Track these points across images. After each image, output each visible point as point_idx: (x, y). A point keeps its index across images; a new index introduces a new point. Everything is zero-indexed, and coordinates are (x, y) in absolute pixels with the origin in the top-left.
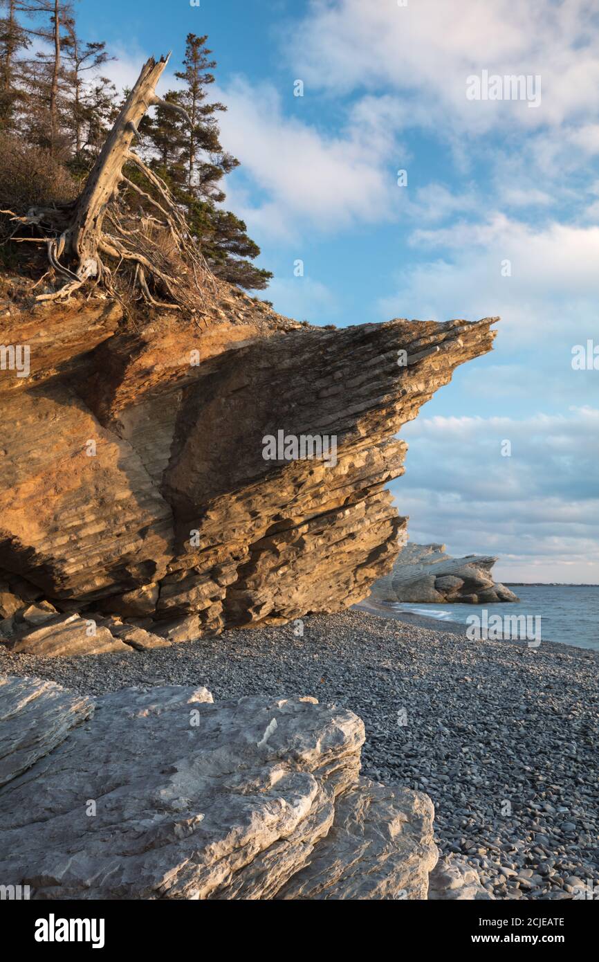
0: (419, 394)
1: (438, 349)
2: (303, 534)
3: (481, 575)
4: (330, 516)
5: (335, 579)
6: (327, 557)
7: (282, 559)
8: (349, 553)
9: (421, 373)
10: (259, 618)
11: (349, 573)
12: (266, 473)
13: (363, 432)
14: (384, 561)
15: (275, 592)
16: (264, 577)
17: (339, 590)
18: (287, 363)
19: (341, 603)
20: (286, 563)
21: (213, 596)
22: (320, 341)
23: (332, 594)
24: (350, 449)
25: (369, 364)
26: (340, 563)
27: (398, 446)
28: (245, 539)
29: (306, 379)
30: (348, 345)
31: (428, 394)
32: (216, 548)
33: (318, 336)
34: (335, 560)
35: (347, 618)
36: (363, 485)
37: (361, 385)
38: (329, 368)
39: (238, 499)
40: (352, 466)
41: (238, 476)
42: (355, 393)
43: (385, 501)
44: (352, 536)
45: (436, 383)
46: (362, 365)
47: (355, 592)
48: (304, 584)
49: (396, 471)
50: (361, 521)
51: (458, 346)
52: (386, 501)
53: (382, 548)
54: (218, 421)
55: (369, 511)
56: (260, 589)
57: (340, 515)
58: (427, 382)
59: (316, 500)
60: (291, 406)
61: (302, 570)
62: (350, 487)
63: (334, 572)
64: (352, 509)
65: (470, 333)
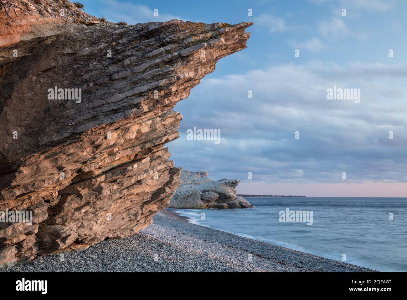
0: (190, 80)
1: (206, 45)
2: (101, 182)
3: (229, 191)
4: (122, 169)
5: (127, 213)
6: (121, 198)
7: (84, 201)
8: (137, 194)
9: (192, 63)
10: (65, 247)
11: (137, 208)
12: (68, 137)
13: (145, 108)
14: (163, 199)
15: (79, 225)
16: (70, 215)
17: (130, 221)
18: (86, 50)
19: (131, 230)
20: (88, 204)
21: (27, 231)
22: (113, 34)
23: (124, 223)
24: (136, 120)
25: (151, 54)
26: (131, 201)
27: (175, 116)
28: (54, 187)
29: (102, 64)
30: (136, 39)
31: (198, 79)
32: (29, 194)
33: (112, 30)
34: (127, 200)
35: (135, 241)
36: (148, 146)
37: (144, 71)
38: (120, 56)
39: (46, 158)
40: (139, 132)
41: (45, 140)
42: (140, 77)
43: (164, 156)
44: (139, 182)
45: (203, 71)
46: (146, 55)
47: (142, 221)
48: (103, 218)
49: (172, 135)
50: (146, 171)
51: (221, 43)
52: (166, 157)
53: (161, 190)
54: (30, 95)
55: (152, 164)
56: (67, 224)
57: (130, 168)
58: (196, 71)
59: (111, 157)
60: (88, 86)
61: (100, 208)
62: (138, 147)
63: (125, 208)
64: (139, 163)
65: (230, 34)
